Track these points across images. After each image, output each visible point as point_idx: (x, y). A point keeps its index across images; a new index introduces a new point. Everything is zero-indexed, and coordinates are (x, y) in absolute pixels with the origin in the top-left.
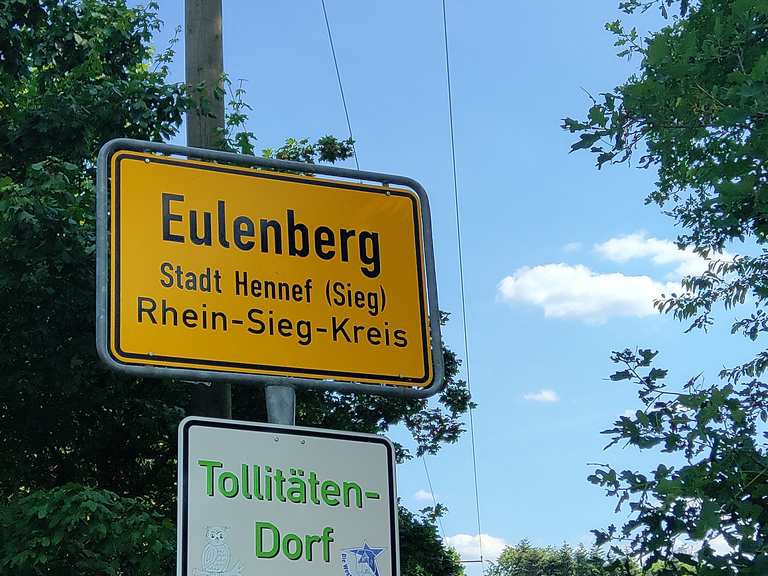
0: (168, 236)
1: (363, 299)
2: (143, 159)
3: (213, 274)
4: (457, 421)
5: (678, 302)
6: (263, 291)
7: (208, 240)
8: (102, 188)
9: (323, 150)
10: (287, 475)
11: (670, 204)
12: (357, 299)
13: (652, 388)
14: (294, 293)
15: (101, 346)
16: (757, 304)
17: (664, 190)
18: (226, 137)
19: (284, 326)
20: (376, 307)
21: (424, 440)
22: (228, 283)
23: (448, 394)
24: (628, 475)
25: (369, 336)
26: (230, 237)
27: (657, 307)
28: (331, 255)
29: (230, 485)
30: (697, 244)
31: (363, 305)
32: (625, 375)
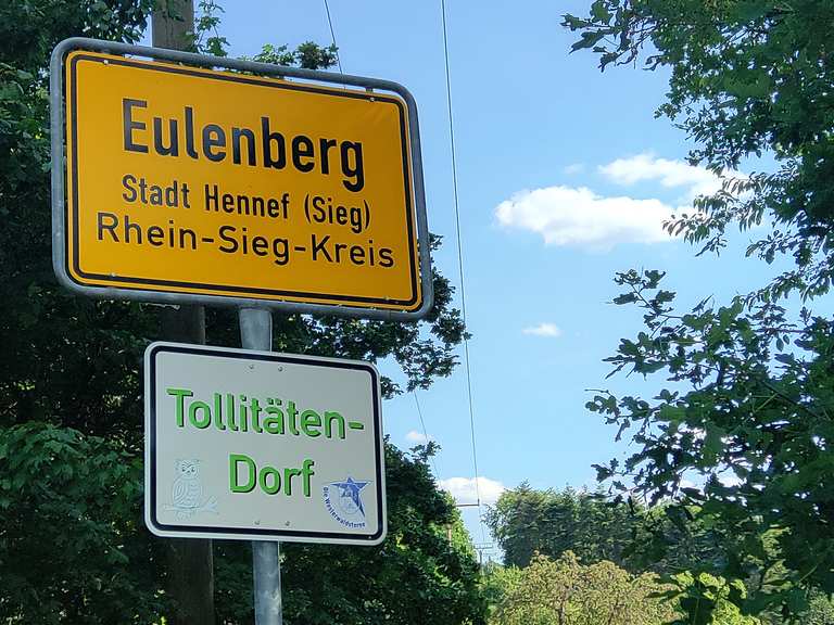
0: (130, 146)
1: (345, 215)
2: (101, 60)
3: (180, 187)
4: (451, 353)
5: (689, 223)
6: (235, 206)
7: (174, 151)
8: (56, 91)
9: (303, 58)
10: (264, 405)
11: (681, 117)
12: (338, 215)
13: (659, 312)
14: (270, 208)
15: (59, 266)
16: (774, 224)
17: (676, 102)
18: (196, 43)
19: (259, 245)
20: (359, 223)
21: (416, 374)
22: (197, 197)
23: (442, 325)
24: (629, 402)
25: (352, 255)
26: (198, 147)
27: (666, 228)
28: (310, 167)
29: (201, 415)
30: (710, 159)
31: (345, 222)
32: (630, 298)
